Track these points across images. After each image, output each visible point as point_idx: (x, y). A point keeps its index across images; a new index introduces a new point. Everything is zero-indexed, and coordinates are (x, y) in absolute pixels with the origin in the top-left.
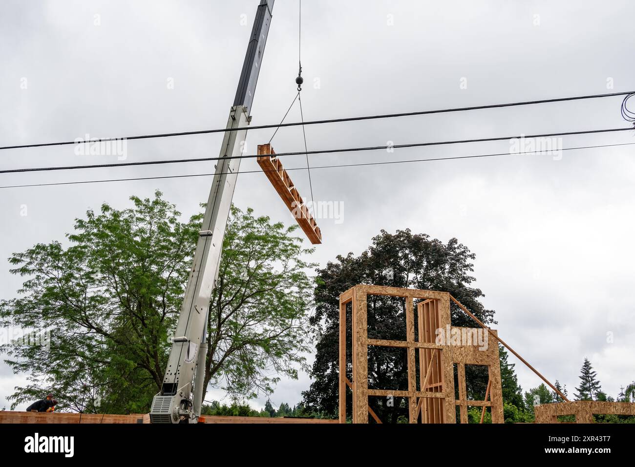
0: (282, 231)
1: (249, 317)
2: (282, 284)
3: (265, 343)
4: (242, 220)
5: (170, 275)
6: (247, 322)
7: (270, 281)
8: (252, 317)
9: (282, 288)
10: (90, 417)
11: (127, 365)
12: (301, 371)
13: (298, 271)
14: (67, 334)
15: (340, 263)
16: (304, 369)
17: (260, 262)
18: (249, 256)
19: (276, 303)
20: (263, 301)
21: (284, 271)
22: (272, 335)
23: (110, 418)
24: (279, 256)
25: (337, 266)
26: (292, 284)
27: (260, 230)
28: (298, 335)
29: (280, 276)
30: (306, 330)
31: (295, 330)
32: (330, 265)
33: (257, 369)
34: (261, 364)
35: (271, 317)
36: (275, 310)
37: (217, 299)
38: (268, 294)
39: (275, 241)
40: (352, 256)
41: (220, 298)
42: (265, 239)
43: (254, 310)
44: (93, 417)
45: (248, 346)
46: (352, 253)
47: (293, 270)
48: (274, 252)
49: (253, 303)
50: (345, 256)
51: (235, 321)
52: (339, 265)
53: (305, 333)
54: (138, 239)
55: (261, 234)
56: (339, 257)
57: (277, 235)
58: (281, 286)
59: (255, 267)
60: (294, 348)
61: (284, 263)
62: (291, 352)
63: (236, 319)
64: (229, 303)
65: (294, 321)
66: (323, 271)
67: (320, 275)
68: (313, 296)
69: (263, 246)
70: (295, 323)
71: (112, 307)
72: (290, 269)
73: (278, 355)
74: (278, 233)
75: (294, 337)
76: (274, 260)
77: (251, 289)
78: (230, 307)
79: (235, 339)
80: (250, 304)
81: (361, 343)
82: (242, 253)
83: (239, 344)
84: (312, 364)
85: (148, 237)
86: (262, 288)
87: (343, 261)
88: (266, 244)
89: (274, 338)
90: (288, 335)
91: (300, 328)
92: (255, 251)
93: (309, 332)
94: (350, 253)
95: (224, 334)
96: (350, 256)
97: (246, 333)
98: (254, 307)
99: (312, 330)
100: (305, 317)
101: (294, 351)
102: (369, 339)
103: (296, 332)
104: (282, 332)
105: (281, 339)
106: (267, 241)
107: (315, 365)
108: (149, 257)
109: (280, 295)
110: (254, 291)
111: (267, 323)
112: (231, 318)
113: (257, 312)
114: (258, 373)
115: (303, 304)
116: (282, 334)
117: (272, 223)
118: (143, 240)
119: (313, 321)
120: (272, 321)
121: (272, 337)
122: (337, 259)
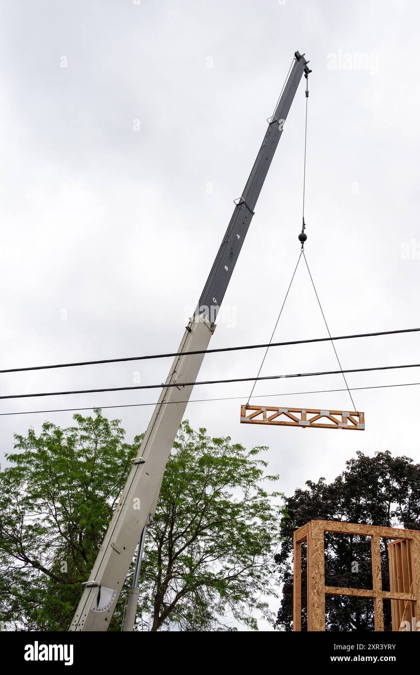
0: (245, 453)
1: (207, 552)
2: (243, 514)
3: (219, 584)
4: (198, 439)
5: (114, 502)
6: (204, 558)
7: (229, 511)
8: (210, 552)
9: (242, 519)
11: (62, 607)
12: (263, 619)
13: (260, 499)
14: (1, 568)
15: (309, 489)
16: (266, 618)
17: (217, 488)
18: (205, 481)
19: (237, 537)
20: (221, 533)
21: (245, 498)
22: (231, 574)
24: (238, 481)
25: (306, 494)
26: (253, 515)
27: (219, 453)
28: (262, 575)
29: (237, 506)
30: (271, 569)
31: (259, 569)
32: (299, 492)
33: (215, 615)
34: (221, 609)
35: (231, 552)
36: (237, 543)
37: (168, 530)
38: (226, 526)
39: (236, 463)
40: (324, 481)
41: (172, 529)
42: (224, 461)
43: (213, 543)
45: (204, 588)
46: (324, 479)
47: (255, 498)
48: (233, 477)
49: (210, 536)
50: (316, 481)
51: (189, 556)
52: (308, 492)
53: (270, 572)
54: (82, 459)
55: (219, 456)
56: (309, 483)
57: (237, 457)
58: (242, 517)
59: (212, 494)
60: (258, 591)
61: (244, 489)
62: (255, 596)
63: (192, 555)
64: (182, 535)
65: (256, 557)
66: (289, 500)
67: (287, 503)
68: (280, 529)
69: (221, 469)
70: (259, 560)
71: (51, 538)
72: (251, 496)
73: (236, 598)
74: (238, 454)
75: (259, 577)
76: (234, 486)
77: (208, 519)
78: (184, 539)
79: (188, 578)
80: (207, 537)
81: (318, 592)
82: (198, 477)
83: (192, 584)
84: (276, 611)
85: (92, 458)
86: (220, 517)
87: (313, 487)
88: (224, 467)
89: (235, 577)
90: (251, 574)
91: (264, 567)
92: (211, 475)
93: (274, 571)
94: (321, 478)
95: (175, 572)
96: (322, 482)
97: (202, 571)
98: (212, 540)
99: (279, 569)
100: (270, 554)
101: (258, 595)
102: (326, 587)
103: (260, 572)
104: (242, 571)
105: (241, 579)
106: (226, 464)
107: (279, 613)
108: (93, 481)
109: (242, 527)
110: (212, 521)
111: (227, 560)
112: (184, 553)
113: (216, 547)
114: (216, 620)
115: (269, 538)
116: (242, 574)
117: (231, 444)
118: (89, 460)
119: (279, 559)
120: (233, 558)
121: (232, 577)
122: (307, 485)
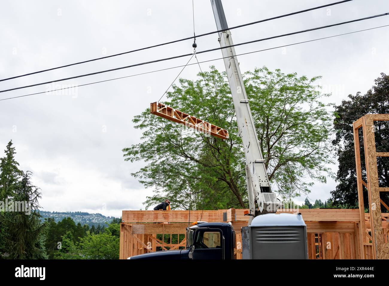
0: (306, 82)
1: (289, 143)
2: (309, 118)
3: (301, 160)
4: (276, 77)
5: (232, 119)
6: (287, 146)
7: (301, 117)
8: (291, 142)
9: (310, 121)
10: (194, 213)
11: (212, 180)
12: (328, 177)
13: (320, 108)
14: (173, 162)
15: (351, 100)
16: (330, 176)
17: (292, 105)
18: (284, 102)
19: (307, 132)
20: (297, 131)
21: (310, 109)
22: (306, 154)
23: (206, 213)
24: (306, 100)
25: (349, 103)
26: (316, 118)
27: (290, 83)
28: (324, 153)
29: (307, 114)
30: (330, 150)
31: (322, 149)
32: (344, 103)
33: (297, 177)
34: (300, 174)
35: (304, 141)
36: (306, 137)
37: (266, 132)
38: (300, 127)
39: (302, 89)
40: (360, 94)
41: (268, 132)
42: (295, 89)
43: (292, 138)
44: (196, 213)
45: (290, 163)
46: (360, 92)
47: (317, 108)
48: (302, 97)
49: (290, 133)
50: (354, 95)
51: (279, 146)
52: (351, 101)
53: (330, 151)
54: (208, 98)
55: (292, 85)
56: (350, 96)
57: (303, 85)
58: (309, 120)
59: (290, 109)
60: (322, 162)
61: (310, 104)
62: (320, 165)
63: (280, 145)
64: (274, 134)
65: (320, 143)
66: (339, 107)
67: (337, 110)
68: (333, 126)
69: (294, 93)
70: (322, 144)
71: (198, 143)
72: (315, 108)
73: (311, 167)
74: (303, 83)
75: (322, 154)
76: (302, 102)
77: (288, 124)
78: (275, 137)
79: (281, 158)
80: (288, 134)
81: (372, 156)
82: (280, 100)
83: (283, 161)
84: (336, 172)
85: (215, 96)
86: (296, 122)
87: (353, 98)
88: (296, 92)
89: (307, 156)
90: (318, 153)
91: (325, 148)
92: (288, 98)
93: (332, 150)
94: (358, 92)
95: (273, 155)
96: (358, 95)
97: (288, 154)
98: (292, 136)
99: (335, 148)
100: (328, 140)
101: (322, 164)
102: (377, 153)
103: (323, 151)
104: (313, 152)
105: (312, 156)
106: (296, 90)
107: (338, 173)
108: (218, 108)
109: (310, 126)
110: (291, 125)
111: (302, 146)
112: (276, 144)
113: (294, 139)
114: (298, 180)
115: (326, 131)
116: (312, 153)
117: (298, 77)
118: (212, 98)
119: (335, 142)
120: (305, 145)
121: (306, 155)
122: (349, 97)
